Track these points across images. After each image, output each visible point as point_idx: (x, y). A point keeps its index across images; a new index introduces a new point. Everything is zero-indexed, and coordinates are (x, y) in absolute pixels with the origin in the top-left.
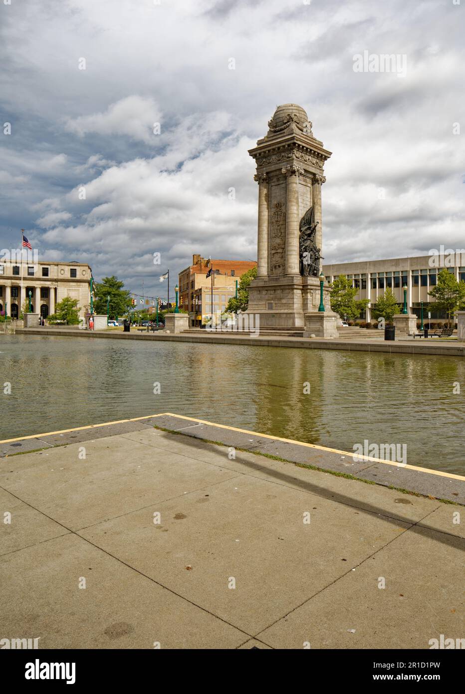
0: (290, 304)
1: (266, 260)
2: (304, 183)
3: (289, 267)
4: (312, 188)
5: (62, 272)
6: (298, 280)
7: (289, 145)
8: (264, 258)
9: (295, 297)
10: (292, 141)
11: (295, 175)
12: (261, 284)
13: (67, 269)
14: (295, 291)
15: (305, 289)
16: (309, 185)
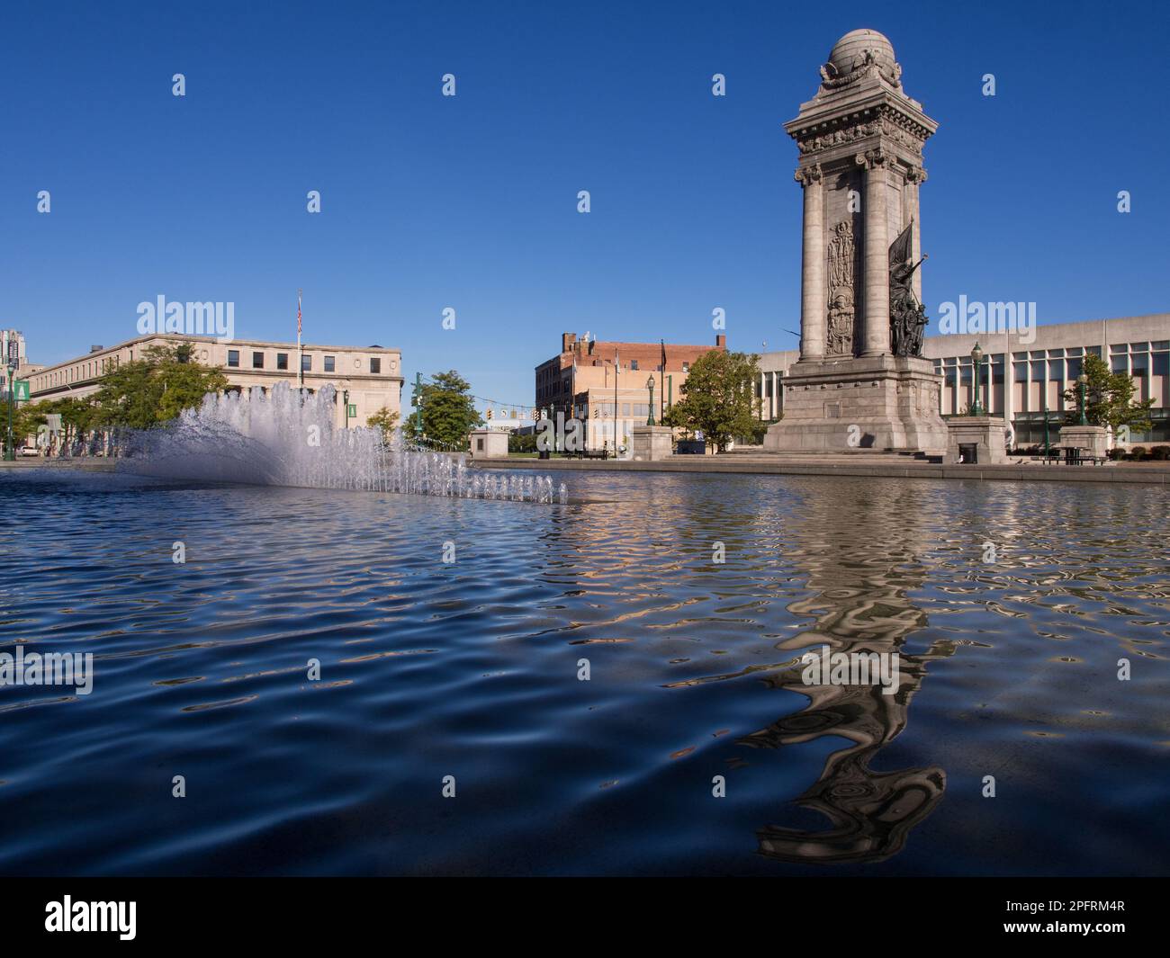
0: (877, 406)
1: (820, 327)
2: (892, 183)
3: (872, 339)
4: (902, 192)
5: (358, 363)
6: (890, 363)
7: (871, 110)
8: (816, 324)
9: (887, 394)
10: (880, 102)
11: (883, 167)
12: (813, 371)
13: (366, 359)
14: (887, 381)
15: (904, 378)
16: (899, 187)
